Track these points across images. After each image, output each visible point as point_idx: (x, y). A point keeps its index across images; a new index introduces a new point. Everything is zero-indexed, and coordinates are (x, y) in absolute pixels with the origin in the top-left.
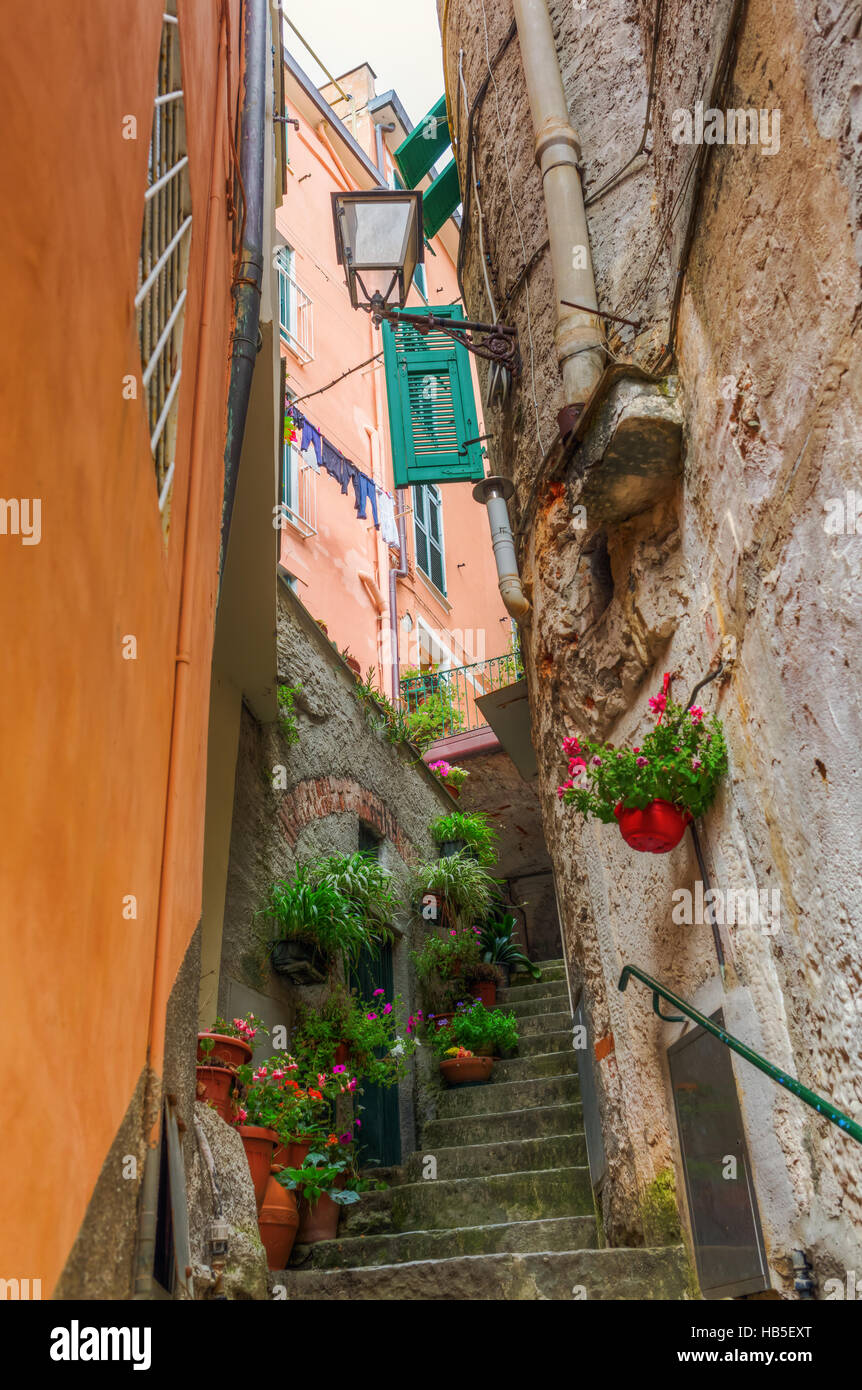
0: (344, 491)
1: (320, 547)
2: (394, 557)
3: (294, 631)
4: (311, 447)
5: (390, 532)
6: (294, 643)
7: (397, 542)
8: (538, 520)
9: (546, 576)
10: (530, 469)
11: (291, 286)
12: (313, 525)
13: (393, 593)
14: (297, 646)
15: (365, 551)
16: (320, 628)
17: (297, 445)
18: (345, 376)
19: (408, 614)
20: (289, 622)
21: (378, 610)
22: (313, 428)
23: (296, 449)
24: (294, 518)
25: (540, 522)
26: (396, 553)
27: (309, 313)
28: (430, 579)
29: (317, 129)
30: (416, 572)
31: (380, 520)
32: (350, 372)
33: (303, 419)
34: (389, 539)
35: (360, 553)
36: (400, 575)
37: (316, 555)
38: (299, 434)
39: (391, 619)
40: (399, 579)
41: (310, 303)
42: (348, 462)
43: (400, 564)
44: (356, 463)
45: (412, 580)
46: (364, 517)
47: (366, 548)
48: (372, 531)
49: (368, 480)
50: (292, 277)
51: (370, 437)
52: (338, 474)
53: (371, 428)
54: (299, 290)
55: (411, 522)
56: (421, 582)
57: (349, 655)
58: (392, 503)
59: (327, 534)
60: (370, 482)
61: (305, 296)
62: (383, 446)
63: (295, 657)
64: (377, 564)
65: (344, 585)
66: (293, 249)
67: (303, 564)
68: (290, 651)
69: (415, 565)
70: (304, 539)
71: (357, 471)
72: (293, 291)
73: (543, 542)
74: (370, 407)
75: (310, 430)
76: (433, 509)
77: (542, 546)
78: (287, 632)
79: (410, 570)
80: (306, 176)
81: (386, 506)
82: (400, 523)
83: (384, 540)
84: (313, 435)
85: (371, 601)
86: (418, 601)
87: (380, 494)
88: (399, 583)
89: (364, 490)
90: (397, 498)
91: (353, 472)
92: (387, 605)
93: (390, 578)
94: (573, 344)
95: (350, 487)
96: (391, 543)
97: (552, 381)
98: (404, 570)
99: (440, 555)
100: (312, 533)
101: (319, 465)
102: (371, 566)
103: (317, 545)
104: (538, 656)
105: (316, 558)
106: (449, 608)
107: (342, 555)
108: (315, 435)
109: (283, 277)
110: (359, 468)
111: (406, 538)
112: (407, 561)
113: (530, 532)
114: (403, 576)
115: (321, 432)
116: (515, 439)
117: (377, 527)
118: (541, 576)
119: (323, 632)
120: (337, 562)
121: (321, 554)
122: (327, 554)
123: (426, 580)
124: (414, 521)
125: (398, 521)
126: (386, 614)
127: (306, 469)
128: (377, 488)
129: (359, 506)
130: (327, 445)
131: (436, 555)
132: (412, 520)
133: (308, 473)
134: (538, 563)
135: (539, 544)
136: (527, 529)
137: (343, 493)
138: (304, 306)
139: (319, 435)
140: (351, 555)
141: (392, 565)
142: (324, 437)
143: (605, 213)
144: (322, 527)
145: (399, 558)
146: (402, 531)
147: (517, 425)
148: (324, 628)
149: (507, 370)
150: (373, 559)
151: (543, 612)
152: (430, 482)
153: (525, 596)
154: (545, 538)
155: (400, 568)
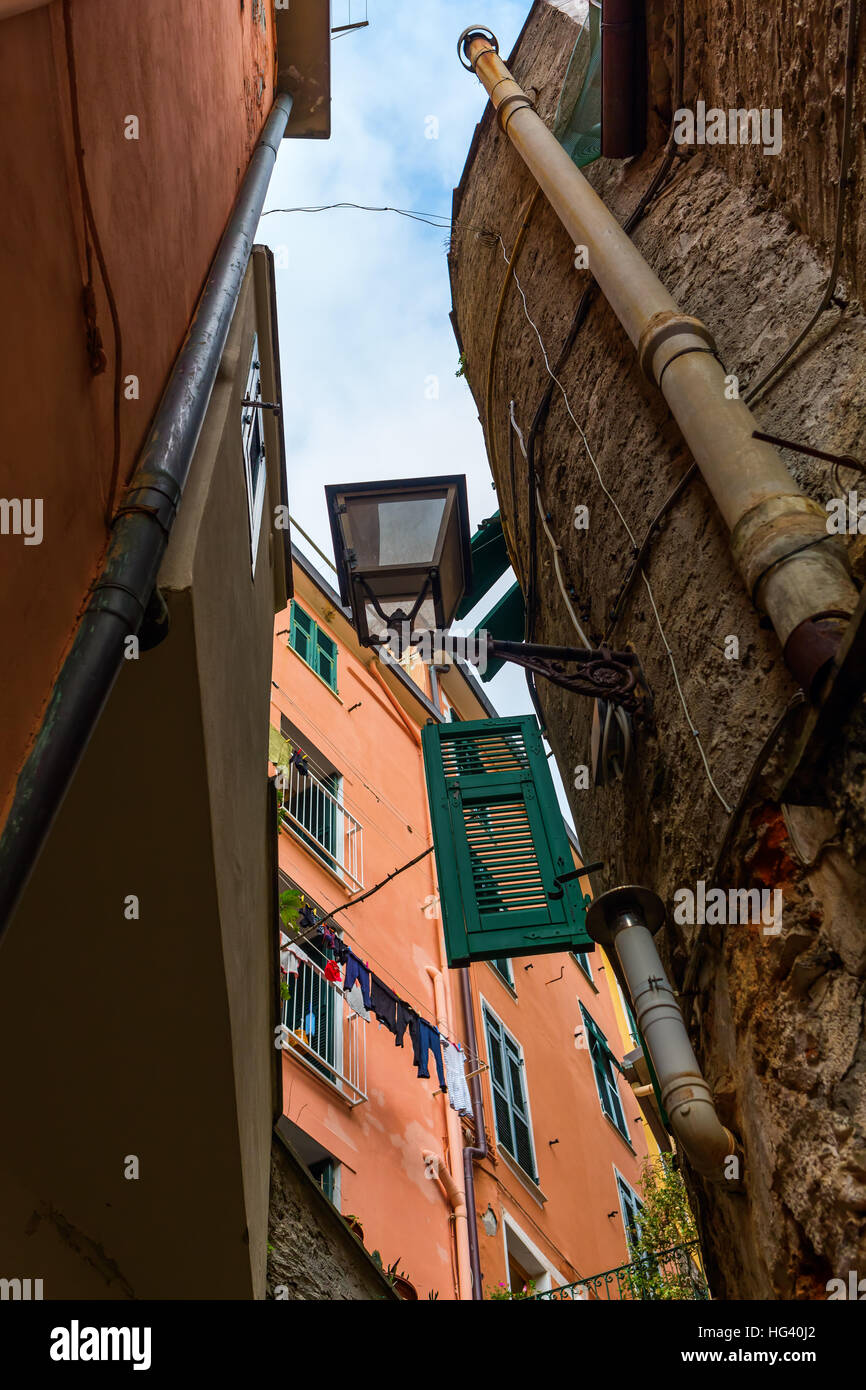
0: (399, 1043)
1: (372, 1119)
2: (468, 1131)
3: (305, 1234)
4: (357, 989)
5: (460, 1096)
6: (305, 1257)
7: (469, 1109)
8: (731, 950)
9: (776, 1063)
10: (699, 853)
11: (338, 811)
12: (362, 1089)
13: (469, 1180)
14: (309, 1261)
15: (430, 1123)
16: (349, 1228)
17: (340, 985)
18: (391, 877)
19: (491, 1210)
20: (299, 1219)
21: (450, 1204)
22: (360, 962)
23: (339, 991)
24: (338, 1080)
25: (738, 953)
26: (471, 1123)
27: (359, 840)
28: (516, 1160)
29: (369, 665)
30: (497, 1151)
31: (448, 1082)
32: (398, 872)
33: (348, 951)
34: (459, 1105)
35: (425, 1126)
36: (477, 1156)
37: (367, 1131)
38: (342, 969)
39: (468, 1218)
40: (476, 1161)
41: (359, 828)
42: (405, 1005)
43: (477, 1140)
44: (415, 1007)
45: (493, 1162)
46: (427, 1077)
47: (433, 1120)
48: (438, 1097)
49: (430, 1027)
50: (340, 801)
51: (432, 979)
52: (390, 1021)
53: (434, 969)
54: (346, 814)
55: (488, 1087)
56: (504, 1167)
57: (398, 1273)
58: (462, 1057)
59: (381, 1102)
60: (434, 1032)
61: (353, 821)
62: (448, 990)
63: (306, 1281)
64: (446, 1140)
65: (404, 1171)
66: (342, 775)
67: (350, 1144)
68: (297, 1270)
69: (496, 1142)
70: (351, 1108)
71: (416, 1016)
72: (340, 816)
73: (754, 988)
74: (432, 944)
75: (356, 965)
76: (515, 1070)
77: (752, 998)
78: (294, 1236)
79: (490, 1148)
80: (356, 706)
81: (455, 1062)
82: (473, 1085)
83: (452, 1106)
84: (359, 971)
85: (440, 1191)
86: (502, 1191)
87: (446, 1045)
88: (477, 1167)
89: (425, 1040)
90: (469, 1052)
91: (411, 1018)
92: (462, 1197)
93: (464, 1159)
94: (781, 540)
95: (407, 1037)
96: (462, 1111)
97: (723, 680)
98: (482, 1149)
99: (526, 1128)
100: (360, 1100)
101: (367, 1009)
102: (439, 1145)
103: (367, 1115)
104: (780, 1265)
105: (367, 1134)
106: (543, 1200)
107: (401, 1131)
108: (363, 972)
109: (327, 800)
110: (419, 1013)
111: (482, 1105)
112: (486, 1136)
113: (712, 984)
114: (481, 1156)
115: (370, 968)
116: (655, 821)
117: (444, 1088)
118: (762, 1067)
119: (355, 1235)
120: (395, 1139)
121: (373, 1127)
122: (380, 1127)
123: (511, 1162)
124: (491, 1084)
125: (471, 1082)
126: (461, 1210)
127: (354, 1017)
128: (442, 1038)
129: (420, 1061)
130: (377, 982)
131: (522, 1130)
132: (488, 1083)
133: (356, 1023)
134: (750, 1037)
135: (742, 998)
136: (705, 980)
137: (397, 1045)
138: (353, 832)
139: (368, 971)
140: (414, 1130)
141: (466, 1141)
142: (373, 973)
143: (776, 410)
144: (374, 1092)
145: (475, 1132)
146: (477, 1097)
147: (656, 793)
148: (358, 1228)
149: (626, 709)
150: (441, 1134)
151: (783, 1149)
152: (501, 955)
153: (724, 1123)
154: (760, 979)
155: (477, 1145)
